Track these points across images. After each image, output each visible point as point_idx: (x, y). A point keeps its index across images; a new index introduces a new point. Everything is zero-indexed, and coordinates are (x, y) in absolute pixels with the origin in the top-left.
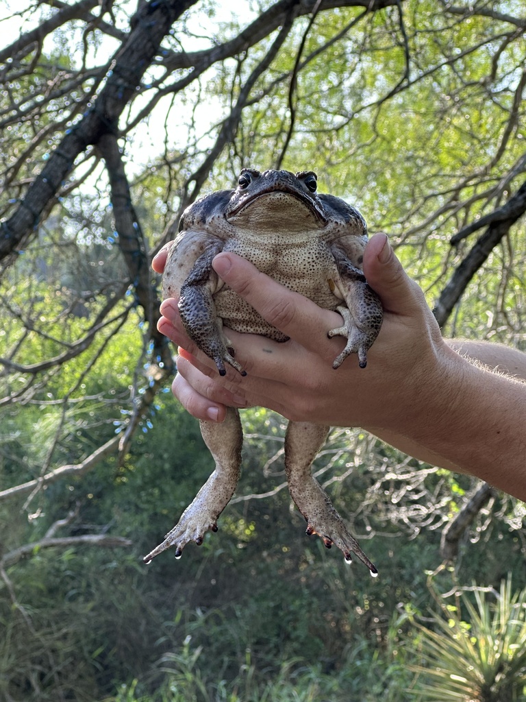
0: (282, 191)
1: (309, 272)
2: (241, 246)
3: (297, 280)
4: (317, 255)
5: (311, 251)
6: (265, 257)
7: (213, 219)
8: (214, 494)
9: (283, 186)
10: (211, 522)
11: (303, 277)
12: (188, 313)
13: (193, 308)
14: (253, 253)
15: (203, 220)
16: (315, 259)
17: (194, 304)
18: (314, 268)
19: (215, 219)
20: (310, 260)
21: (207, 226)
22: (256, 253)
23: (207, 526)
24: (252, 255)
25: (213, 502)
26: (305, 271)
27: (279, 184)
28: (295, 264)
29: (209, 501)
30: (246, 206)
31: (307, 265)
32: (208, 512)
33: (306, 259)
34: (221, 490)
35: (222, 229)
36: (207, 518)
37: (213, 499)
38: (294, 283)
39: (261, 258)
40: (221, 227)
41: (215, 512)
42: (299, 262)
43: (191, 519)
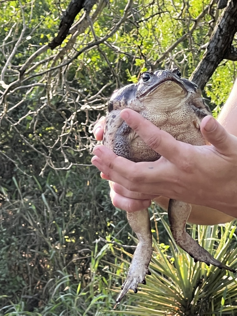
0: (170, 80)
1: (185, 120)
2: (149, 114)
3: (179, 125)
4: (187, 111)
5: (184, 110)
6: (162, 118)
7: (132, 101)
8: (143, 255)
9: (171, 78)
10: (146, 270)
11: (181, 123)
12: (119, 152)
13: (122, 150)
14: (156, 117)
15: (126, 103)
16: (186, 113)
17: (123, 148)
18: (187, 118)
19: (133, 101)
20: (184, 114)
21: (129, 106)
22: (157, 117)
23: (145, 273)
24: (156, 118)
25: (144, 260)
26: (183, 121)
27: (169, 77)
28: (178, 118)
29: (141, 260)
30: (152, 91)
31: (183, 117)
32: (142, 266)
33: (182, 114)
34: (146, 252)
35: (138, 106)
36: (143, 269)
37: (143, 258)
38: (178, 127)
39: (160, 119)
40: (137, 105)
41: (146, 264)
42: (180, 117)
43: (134, 272)
